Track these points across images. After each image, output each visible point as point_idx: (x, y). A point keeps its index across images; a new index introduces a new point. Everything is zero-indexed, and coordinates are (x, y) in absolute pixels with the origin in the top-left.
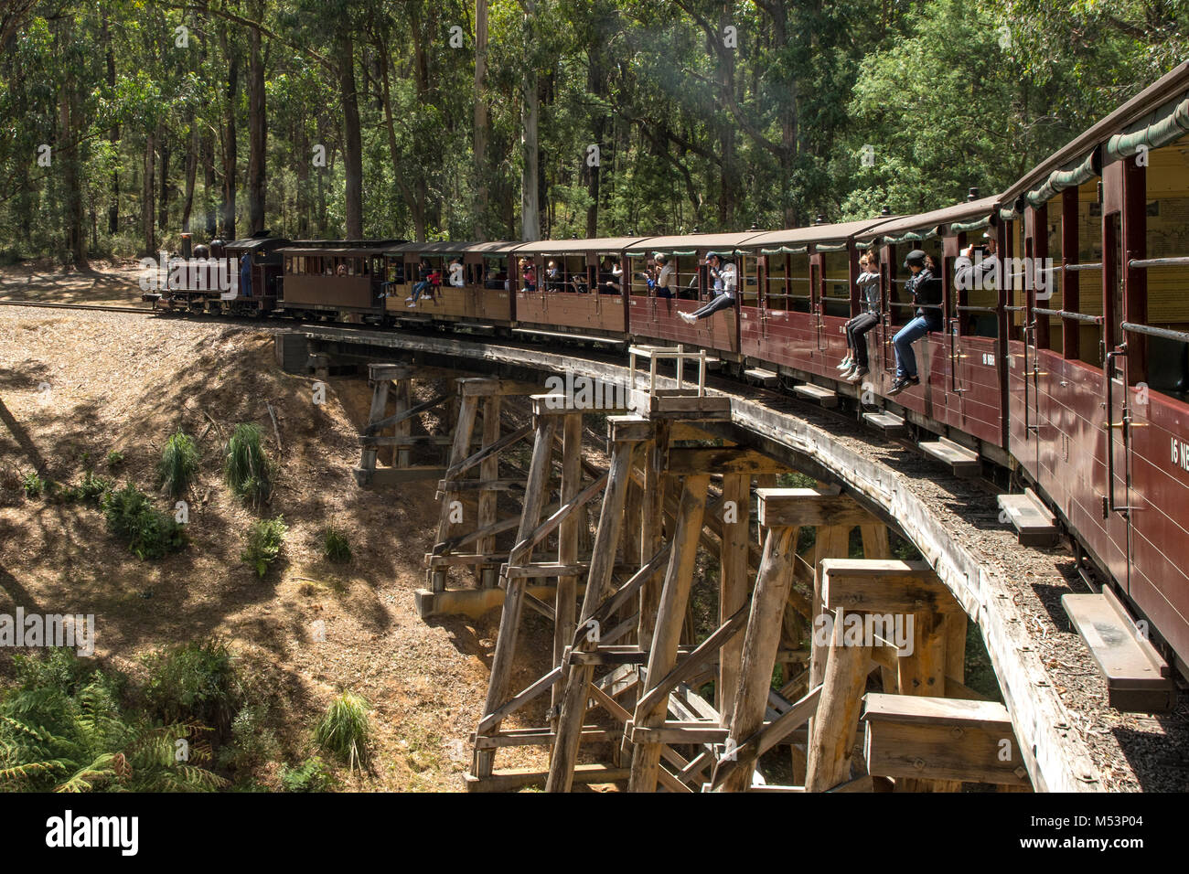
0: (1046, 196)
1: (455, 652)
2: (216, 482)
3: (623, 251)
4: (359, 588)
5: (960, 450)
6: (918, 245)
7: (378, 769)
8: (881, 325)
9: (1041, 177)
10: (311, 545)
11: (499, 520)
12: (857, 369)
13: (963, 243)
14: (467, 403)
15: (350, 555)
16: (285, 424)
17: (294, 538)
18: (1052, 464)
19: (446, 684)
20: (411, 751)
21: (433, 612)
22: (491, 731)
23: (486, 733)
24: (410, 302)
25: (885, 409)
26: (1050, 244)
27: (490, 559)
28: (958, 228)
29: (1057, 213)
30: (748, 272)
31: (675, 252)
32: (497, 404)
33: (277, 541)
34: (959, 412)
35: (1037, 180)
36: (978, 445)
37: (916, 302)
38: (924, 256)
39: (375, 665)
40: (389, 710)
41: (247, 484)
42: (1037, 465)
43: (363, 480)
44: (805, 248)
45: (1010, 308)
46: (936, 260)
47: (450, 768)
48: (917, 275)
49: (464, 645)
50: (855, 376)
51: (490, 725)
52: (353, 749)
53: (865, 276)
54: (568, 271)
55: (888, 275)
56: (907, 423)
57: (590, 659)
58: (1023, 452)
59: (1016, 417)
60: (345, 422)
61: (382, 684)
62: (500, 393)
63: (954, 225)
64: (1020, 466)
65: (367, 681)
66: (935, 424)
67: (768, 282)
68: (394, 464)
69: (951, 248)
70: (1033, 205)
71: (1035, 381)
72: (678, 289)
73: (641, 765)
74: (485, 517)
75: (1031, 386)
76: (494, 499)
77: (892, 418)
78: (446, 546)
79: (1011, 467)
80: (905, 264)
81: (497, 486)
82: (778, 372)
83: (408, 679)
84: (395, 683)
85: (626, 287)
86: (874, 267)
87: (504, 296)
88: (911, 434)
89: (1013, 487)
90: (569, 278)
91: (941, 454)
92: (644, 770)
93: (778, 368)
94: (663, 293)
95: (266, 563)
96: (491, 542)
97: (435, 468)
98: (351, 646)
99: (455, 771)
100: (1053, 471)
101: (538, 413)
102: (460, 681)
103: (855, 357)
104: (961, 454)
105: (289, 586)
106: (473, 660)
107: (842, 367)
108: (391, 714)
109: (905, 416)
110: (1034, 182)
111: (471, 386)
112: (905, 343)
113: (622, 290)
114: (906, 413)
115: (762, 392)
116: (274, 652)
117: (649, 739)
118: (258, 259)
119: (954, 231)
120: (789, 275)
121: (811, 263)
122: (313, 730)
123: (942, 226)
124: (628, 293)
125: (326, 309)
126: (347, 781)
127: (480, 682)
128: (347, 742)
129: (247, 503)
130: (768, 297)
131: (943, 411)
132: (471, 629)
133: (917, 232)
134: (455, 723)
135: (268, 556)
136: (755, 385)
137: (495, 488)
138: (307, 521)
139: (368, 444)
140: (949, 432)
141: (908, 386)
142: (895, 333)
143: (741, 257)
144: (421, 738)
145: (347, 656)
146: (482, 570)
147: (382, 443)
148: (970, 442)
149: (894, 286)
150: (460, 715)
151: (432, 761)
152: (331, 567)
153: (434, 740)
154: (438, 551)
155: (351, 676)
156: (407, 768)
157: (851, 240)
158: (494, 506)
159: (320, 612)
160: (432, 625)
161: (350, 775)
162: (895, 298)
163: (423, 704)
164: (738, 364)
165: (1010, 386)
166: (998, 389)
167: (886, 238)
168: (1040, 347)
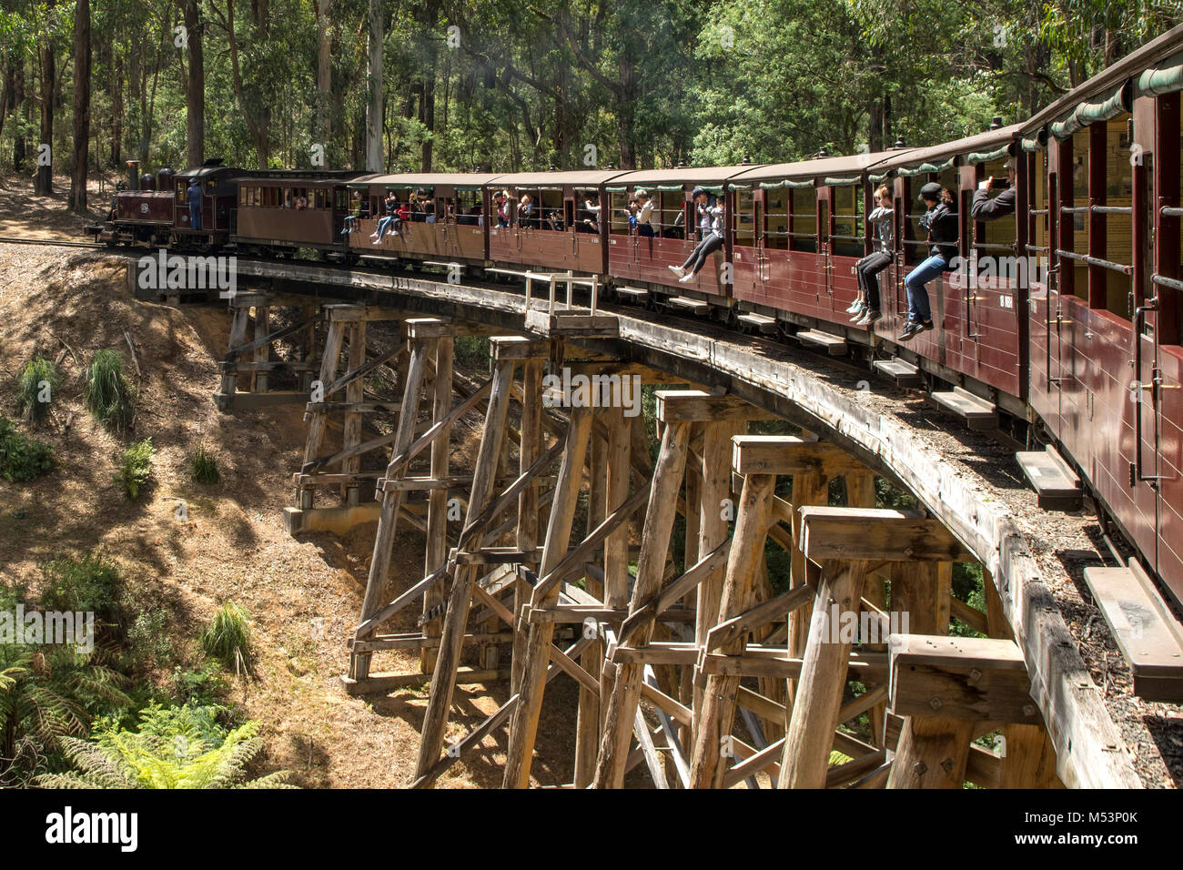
0: (1072, 130)
1: (325, 566)
2: (75, 408)
3: (603, 186)
4: (228, 507)
5: (976, 401)
6: (933, 177)
7: (261, 674)
8: (894, 265)
9: (1066, 108)
10: (179, 468)
11: (363, 441)
12: (868, 313)
13: (980, 175)
14: (335, 329)
15: (218, 475)
16: (142, 350)
17: (163, 463)
18: (1075, 419)
19: (318, 596)
20: (290, 658)
21: (302, 529)
22: (367, 635)
23: (363, 638)
24: (375, 239)
25: (898, 356)
26: (1076, 177)
27: (355, 478)
28: (976, 159)
29: (1084, 144)
30: (741, 208)
31: (659, 187)
32: (363, 328)
33: (146, 463)
34: (975, 359)
35: (1062, 111)
36: (995, 395)
37: (931, 240)
38: (940, 190)
39: (250, 579)
40: (267, 620)
41: (111, 409)
42: (1059, 419)
43: (223, 404)
44: (812, 182)
45: (1031, 247)
46: (953, 194)
47: (328, 673)
48: (932, 210)
49: (332, 559)
50: (866, 320)
51: (367, 630)
52: (238, 656)
53: (879, 212)
54: (544, 205)
55: (902, 212)
56: (920, 371)
57: (475, 559)
58: (1044, 404)
59: (1037, 368)
60: (200, 349)
61: (259, 596)
62: (367, 319)
63: (971, 155)
64: (1039, 418)
65: (244, 594)
66: (950, 373)
67: (766, 219)
68: (253, 389)
69: (969, 181)
70: (1057, 137)
71: (1058, 330)
72: (662, 227)
73: (537, 642)
74: (351, 438)
75: (1054, 334)
76: (359, 421)
77: (906, 366)
78: (314, 465)
79: (1029, 419)
80: (920, 197)
81: (362, 407)
82: (777, 317)
83: (283, 592)
84: (270, 595)
85: (605, 225)
86: (887, 202)
87: (478, 232)
88: (926, 381)
89: (1032, 442)
90: (546, 214)
91: (954, 404)
92: (539, 647)
93: (776, 313)
94: (645, 230)
95: (140, 484)
96: (356, 462)
97: (293, 393)
98: (226, 561)
99: (333, 675)
100: (1076, 426)
101: (413, 336)
102: (331, 592)
103: (866, 299)
104: (976, 405)
105: (163, 505)
106: (341, 573)
107: (851, 310)
108: (268, 624)
109: (919, 364)
110: (1059, 113)
111: (339, 313)
112: (918, 284)
113: (600, 229)
114: (919, 360)
115: (755, 340)
116: (154, 567)
117: (544, 619)
118: (209, 189)
119: (971, 163)
120: (792, 212)
121: (819, 198)
122: (197, 638)
123: (959, 156)
124: (606, 232)
125: (283, 244)
126: (233, 685)
127: (351, 593)
128: (231, 649)
129: (110, 428)
130: (766, 235)
131: (958, 358)
132: (339, 546)
133: (933, 163)
134: (329, 632)
135: (139, 477)
136: (746, 332)
137: (361, 410)
138: (171, 445)
139: (228, 370)
140: (964, 381)
141: (921, 330)
142: (907, 274)
143: (735, 191)
144: (299, 646)
145: (224, 570)
146: (348, 489)
147: (242, 368)
148: (986, 392)
149: (908, 222)
150: (334, 624)
151: (310, 667)
152: (200, 488)
153: (311, 647)
154: (307, 470)
155: (229, 589)
156: (288, 673)
157: (865, 173)
158: (359, 427)
159: (194, 529)
160: (302, 541)
161: (236, 680)
162: (909, 235)
163: (298, 614)
164: (727, 309)
165: (1032, 333)
166: (1016, 333)
167: (900, 170)
168: (1063, 292)
